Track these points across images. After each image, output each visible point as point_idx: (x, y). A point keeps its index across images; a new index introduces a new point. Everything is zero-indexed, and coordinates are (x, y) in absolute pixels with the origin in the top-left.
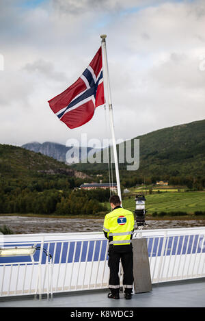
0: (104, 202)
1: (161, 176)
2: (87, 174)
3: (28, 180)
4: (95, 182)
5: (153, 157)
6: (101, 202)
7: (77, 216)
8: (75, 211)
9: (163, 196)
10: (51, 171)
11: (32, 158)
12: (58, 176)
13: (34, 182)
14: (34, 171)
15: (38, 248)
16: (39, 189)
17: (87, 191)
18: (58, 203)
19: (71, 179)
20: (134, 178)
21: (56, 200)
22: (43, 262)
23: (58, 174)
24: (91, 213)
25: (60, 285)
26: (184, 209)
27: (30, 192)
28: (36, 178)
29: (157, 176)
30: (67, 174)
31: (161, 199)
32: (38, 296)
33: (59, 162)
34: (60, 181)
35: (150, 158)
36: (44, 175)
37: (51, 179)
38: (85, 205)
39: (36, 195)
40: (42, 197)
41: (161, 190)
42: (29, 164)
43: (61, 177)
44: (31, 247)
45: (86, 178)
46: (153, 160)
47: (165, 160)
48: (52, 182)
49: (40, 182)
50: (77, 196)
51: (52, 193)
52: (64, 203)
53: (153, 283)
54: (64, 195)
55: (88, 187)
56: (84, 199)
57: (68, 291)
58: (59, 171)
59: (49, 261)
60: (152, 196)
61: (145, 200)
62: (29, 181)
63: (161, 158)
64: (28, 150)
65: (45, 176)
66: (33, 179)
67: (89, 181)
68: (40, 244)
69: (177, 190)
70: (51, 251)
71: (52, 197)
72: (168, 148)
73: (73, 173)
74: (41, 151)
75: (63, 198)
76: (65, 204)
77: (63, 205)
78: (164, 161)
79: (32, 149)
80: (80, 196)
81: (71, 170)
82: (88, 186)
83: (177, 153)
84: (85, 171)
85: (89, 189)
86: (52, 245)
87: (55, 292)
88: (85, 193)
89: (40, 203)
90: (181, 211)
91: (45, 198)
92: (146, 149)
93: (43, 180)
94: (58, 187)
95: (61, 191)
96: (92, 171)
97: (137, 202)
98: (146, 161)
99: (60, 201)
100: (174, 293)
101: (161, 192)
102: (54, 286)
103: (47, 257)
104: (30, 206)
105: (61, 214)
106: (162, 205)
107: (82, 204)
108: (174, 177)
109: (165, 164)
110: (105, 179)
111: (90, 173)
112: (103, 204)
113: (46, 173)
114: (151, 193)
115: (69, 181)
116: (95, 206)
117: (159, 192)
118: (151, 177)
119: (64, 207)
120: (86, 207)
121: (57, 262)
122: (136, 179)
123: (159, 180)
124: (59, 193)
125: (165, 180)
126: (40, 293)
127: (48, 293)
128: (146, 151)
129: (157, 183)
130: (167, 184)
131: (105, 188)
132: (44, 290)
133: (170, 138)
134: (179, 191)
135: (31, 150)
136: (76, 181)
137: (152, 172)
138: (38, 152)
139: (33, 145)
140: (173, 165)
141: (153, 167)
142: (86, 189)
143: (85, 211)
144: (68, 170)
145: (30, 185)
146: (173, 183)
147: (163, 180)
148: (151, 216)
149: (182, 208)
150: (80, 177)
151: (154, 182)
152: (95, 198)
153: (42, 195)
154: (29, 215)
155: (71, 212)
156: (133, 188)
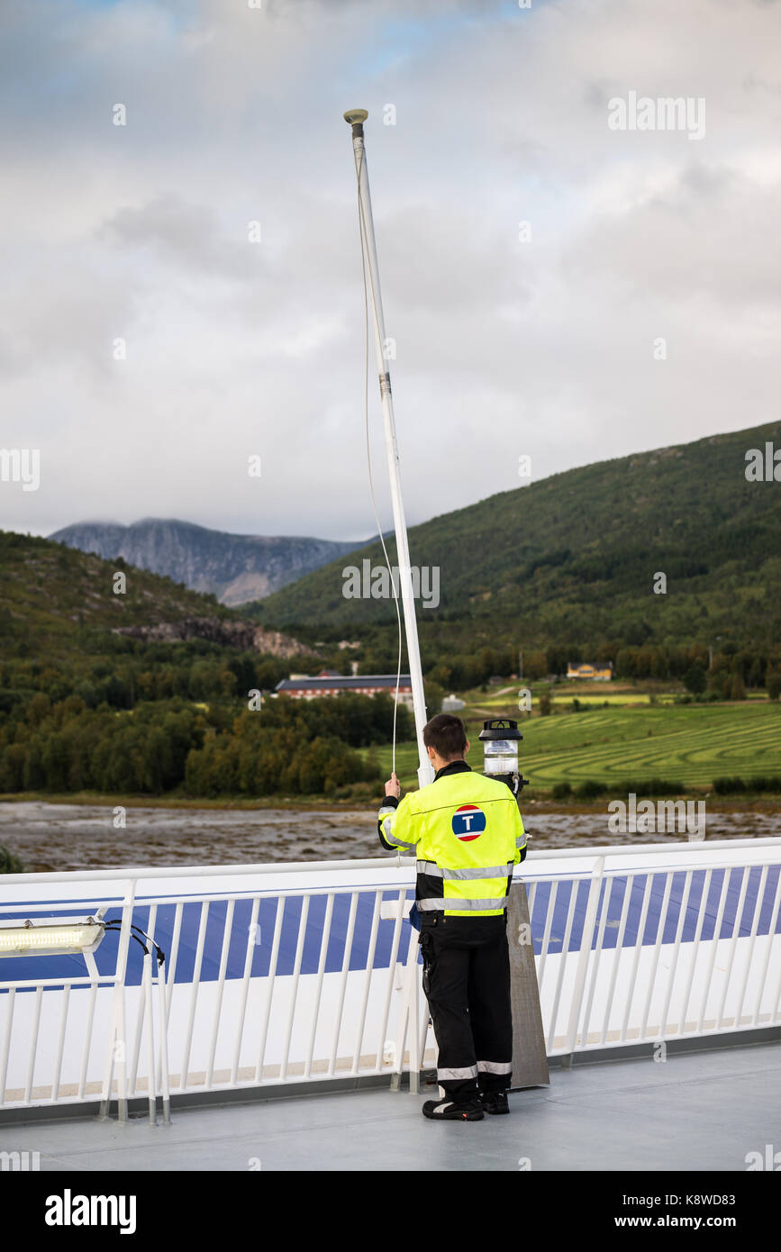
0: (368, 745)
1: (584, 647)
2: (301, 641)
3: (76, 666)
4: (331, 668)
5: (554, 574)
6: (357, 745)
7: (265, 801)
8: (259, 780)
9: (592, 721)
10: (165, 628)
11: (93, 579)
12: (192, 650)
13: (100, 673)
14: (100, 628)
15: (112, 923)
16: (118, 698)
17: (304, 705)
18: (193, 753)
19: (240, 659)
20: (482, 651)
21: (186, 741)
22: (133, 978)
23: (191, 639)
24: (317, 788)
25: (199, 1064)
26: (673, 769)
27: (85, 711)
28: (107, 658)
29: (568, 647)
30: (225, 639)
31: (583, 732)
32: (113, 1106)
33: (193, 597)
34: (199, 667)
35: (543, 579)
36: (139, 643)
37: (163, 658)
38: (296, 756)
39: (111, 721)
40: (131, 730)
41: (583, 700)
42: (81, 605)
43: (203, 653)
44: (84, 919)
45: (299, 656)
46: (553, 585)
47: (598, 583)
48: (168, 669)
49: (122, 670)
50: (263, 725)
51: (170, 715)
52: (213, 752)
53: (552, 1052)
54: (216, 722)
55: (306, 691)
56: (290, 734)
57: (229, 1085)
58: (197, 628)
59: (155, 974)
60: (551, 721)
61: (518, 738)
62: (80, 669)
63: (586, 575)
64: (78, 552)
65: (143, 651)
66: (97, 661)
67: (311, 668)
68: (120, 910)
69: (645, 699)
70: (164, 932)
71: (171, 730)
72: (610, 538)
73: (247, 638)
74: (123, 554)
75: (210, 733)
76: (219, 755)
77: (210, 761)
78: (598, 586)
79: (93, 547)
80: (278, 725)
81: (240, 626)
82: (304, 686)
83: (643, 556)
84: (293, 630)
85: (309, 696)
86: (166, 912)
87: (179, 1091)
88: (295, 713)
89: (122, 751)
90: (664, 778)
91: (144, 735)
92: (527, 543)
93: (135, 664)
94: (190, 691)
95: (202, 706)
96: (323, 627)
97: (488, 747)
98: (528, 587)
99: (200, 746)
100: (635, 1090)
101: (587, 708)
102: (176, 1068)
103: (148, 959)
104: (87, 766)
105: (203, 795)
106: (588, 755)
107: (282, 753)
108: (633, 650)
109: (597, 601)
110: (370, 660)
111: (314, 638)
112: (364, 754)
113: (144, 637)
114: (546, 709)
115: (234, 667)
116: (333, 761)
117: (577, 707)
118: (545, 650)
119: (215, 768)
120: (298, 766)
121: (184, 975)
122: (488, 657)
123: (577, 661)
124: (196, 712)
125: (598, 663)
126: (123, 1094)
127: (152, 1098)
128: (525, 549)
129: (571, 674)
130: (606, 675)
131: (370, 693)
132: (135, 1082)
133: (617, 501)
134: (653, 703)
135: (87, 551)
136: (258, 668)
137: (550, 629)
138: (114, 558)
139: (93, 530)
140: (631, 603)
141: (554, 610)
142: (298, 695)
143: (296, 781)
144: (227, 626)
145: (87, 684)
146: (631, 672)
147: (592, 661)
148: (546, 796)
149: (665, 766)
150: (274, 651)
151: (557, 666)
152: (331, 730)
153: (130, 722)
154: (83, 796)
155: (243, 785)
156: (476, 692)
